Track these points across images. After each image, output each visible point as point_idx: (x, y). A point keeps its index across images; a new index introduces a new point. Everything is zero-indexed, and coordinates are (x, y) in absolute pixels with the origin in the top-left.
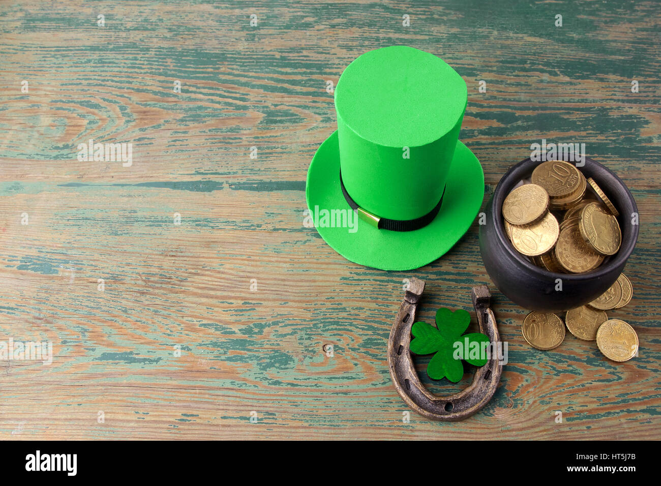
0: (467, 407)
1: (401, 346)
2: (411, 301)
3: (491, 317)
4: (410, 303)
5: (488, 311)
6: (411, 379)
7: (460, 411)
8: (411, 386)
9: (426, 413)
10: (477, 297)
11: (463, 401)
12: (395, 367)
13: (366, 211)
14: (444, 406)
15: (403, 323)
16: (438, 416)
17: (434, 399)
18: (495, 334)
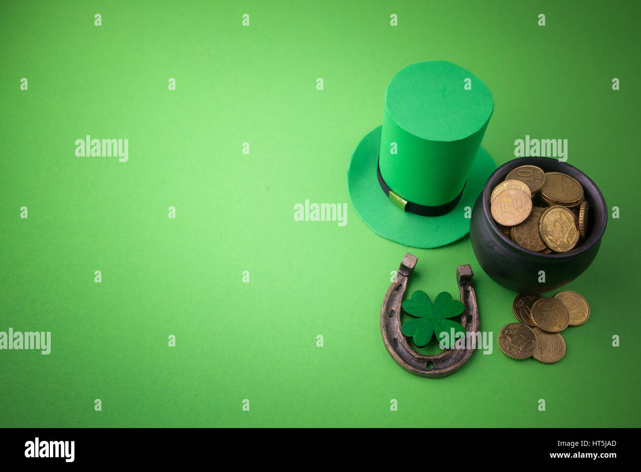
0: (446, 367)
1: (392, 310)
2: (404, 274)
3: (472, 294)
4: (403, 275)
5: (470, 288)
6: (399, 338)
7: (440, 369)
8: (399, 344)
9: (410, 368)
10: (461, 274)
11: (443, 361)
12: (386, 327)
13: (397, 194)
14: (426, 364)
15: (396, 292)
16: (420, 371)
17: (418, 357)
18: (474, 308)
